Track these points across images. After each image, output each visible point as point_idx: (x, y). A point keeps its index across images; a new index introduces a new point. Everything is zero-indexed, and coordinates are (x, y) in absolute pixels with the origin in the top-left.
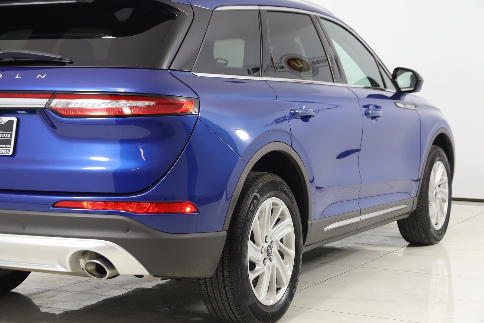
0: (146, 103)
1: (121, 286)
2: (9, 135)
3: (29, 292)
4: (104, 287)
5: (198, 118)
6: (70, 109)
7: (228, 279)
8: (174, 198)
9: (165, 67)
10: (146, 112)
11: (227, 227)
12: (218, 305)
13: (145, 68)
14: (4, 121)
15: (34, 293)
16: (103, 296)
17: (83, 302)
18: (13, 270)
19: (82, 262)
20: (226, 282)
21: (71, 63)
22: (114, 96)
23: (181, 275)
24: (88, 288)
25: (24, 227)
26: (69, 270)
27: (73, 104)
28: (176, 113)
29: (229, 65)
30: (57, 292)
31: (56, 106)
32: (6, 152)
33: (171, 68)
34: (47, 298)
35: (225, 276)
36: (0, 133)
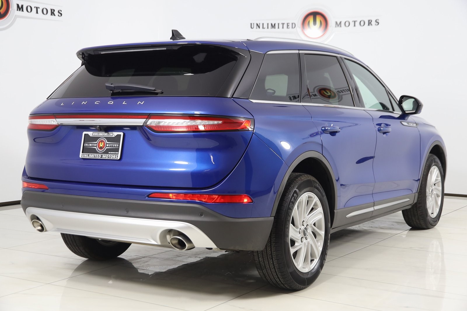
0: (216, 122)
1: (196, 255)
2: (118, 145)
3: (130, 258)
4: (183, 255)
5: (253, 133)
6: (161, 126)
7: (275, 252)
8: (235, 192)
9: (229, 96)
10: (215, 128)
11: (274, 214)
12: (266, 270)
13: (215, 97)
14: (114, 135)
15: (134, 259)
16: (183, 262)
17: (168, 266)
18: (119, 242)
19: (169, 238)
20: (273, 254)
21: (162, 93)
22: (192, 117)
23: (240, 248)
24: (172, 256)
25: (128, 212)
26: (159, 243)
27: (163, 123)
28: (238, 129)
29: (276, 94)
30: (150, 259)
31: (151, 124)
32: (116, 157)
33: (233, 97)
34: (143, 263)
35: (272, 250)
36: (111, 144)
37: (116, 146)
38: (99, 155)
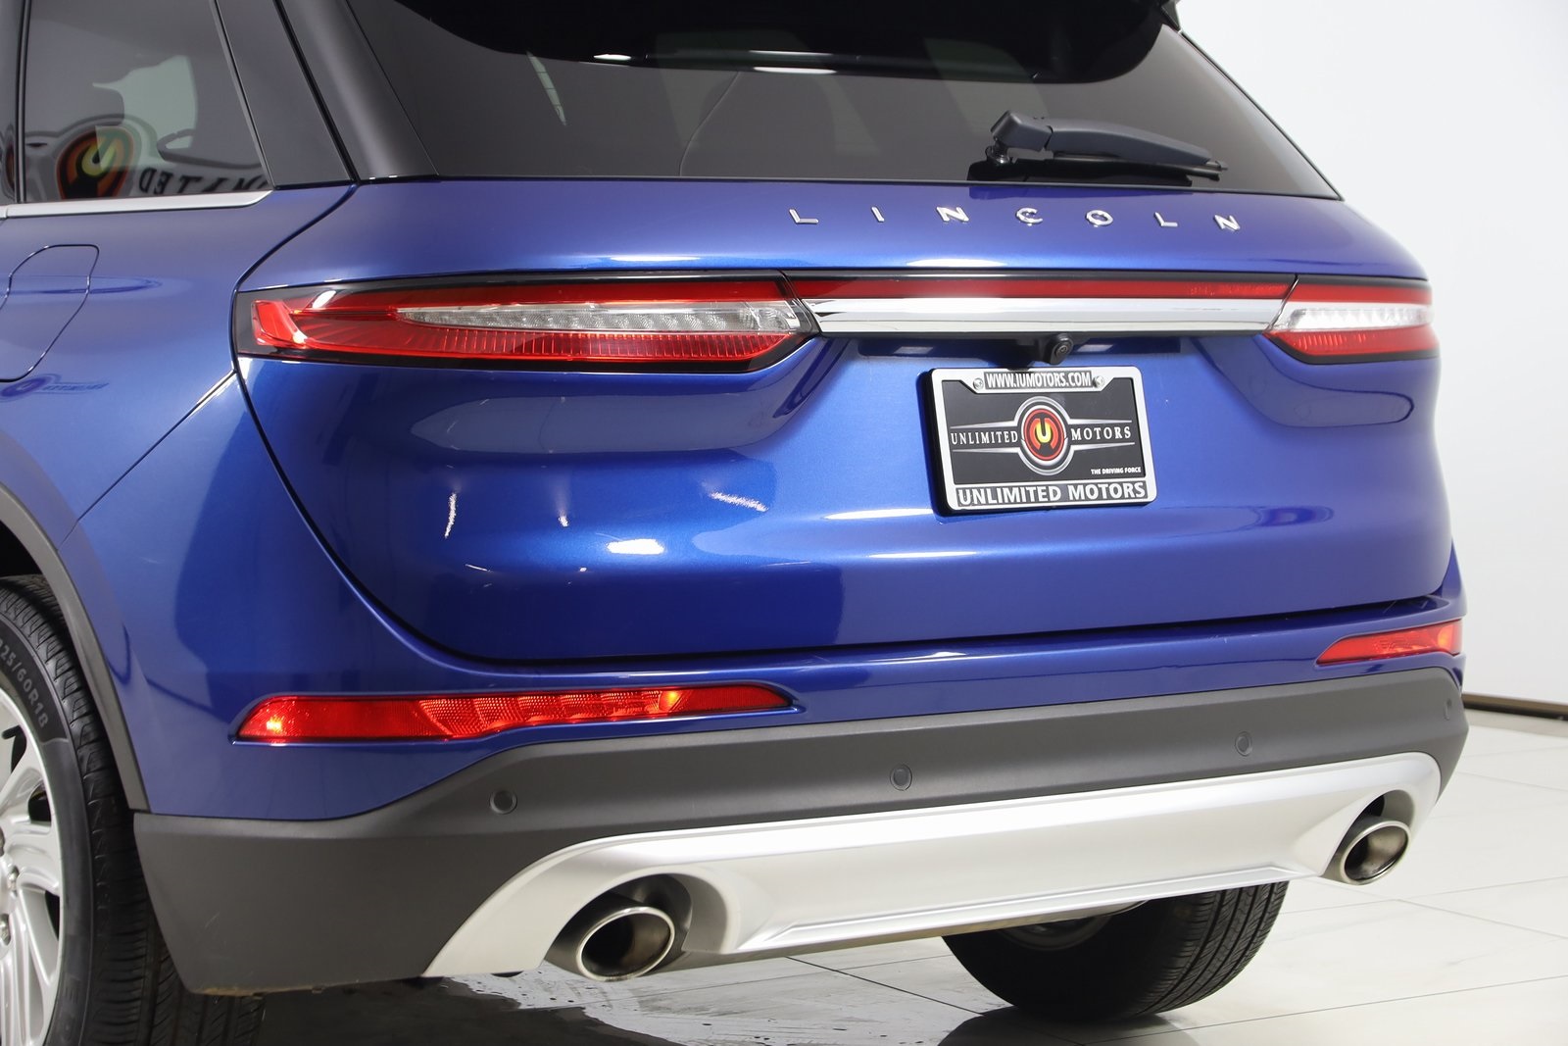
2: (1128, 432)
14: (1099, 381)
32: (1136, 491)
36: (1092, 426)
38: (1051, 489)
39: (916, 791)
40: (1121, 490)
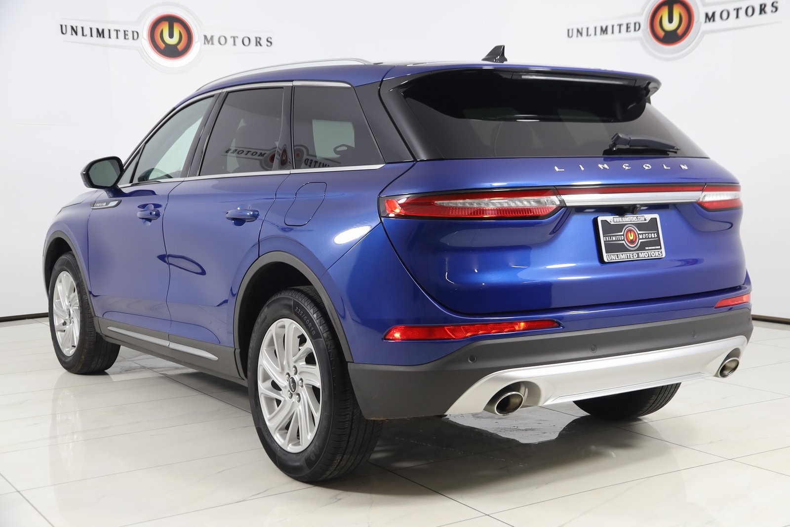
2: (656, 236)
14: (647, 219)
32: (659, 254)
36: (645, 234)
37: (653, 236)
38: (634, 254)
39: (598, 353)
40: (655, 254)
